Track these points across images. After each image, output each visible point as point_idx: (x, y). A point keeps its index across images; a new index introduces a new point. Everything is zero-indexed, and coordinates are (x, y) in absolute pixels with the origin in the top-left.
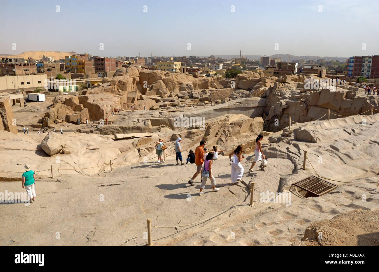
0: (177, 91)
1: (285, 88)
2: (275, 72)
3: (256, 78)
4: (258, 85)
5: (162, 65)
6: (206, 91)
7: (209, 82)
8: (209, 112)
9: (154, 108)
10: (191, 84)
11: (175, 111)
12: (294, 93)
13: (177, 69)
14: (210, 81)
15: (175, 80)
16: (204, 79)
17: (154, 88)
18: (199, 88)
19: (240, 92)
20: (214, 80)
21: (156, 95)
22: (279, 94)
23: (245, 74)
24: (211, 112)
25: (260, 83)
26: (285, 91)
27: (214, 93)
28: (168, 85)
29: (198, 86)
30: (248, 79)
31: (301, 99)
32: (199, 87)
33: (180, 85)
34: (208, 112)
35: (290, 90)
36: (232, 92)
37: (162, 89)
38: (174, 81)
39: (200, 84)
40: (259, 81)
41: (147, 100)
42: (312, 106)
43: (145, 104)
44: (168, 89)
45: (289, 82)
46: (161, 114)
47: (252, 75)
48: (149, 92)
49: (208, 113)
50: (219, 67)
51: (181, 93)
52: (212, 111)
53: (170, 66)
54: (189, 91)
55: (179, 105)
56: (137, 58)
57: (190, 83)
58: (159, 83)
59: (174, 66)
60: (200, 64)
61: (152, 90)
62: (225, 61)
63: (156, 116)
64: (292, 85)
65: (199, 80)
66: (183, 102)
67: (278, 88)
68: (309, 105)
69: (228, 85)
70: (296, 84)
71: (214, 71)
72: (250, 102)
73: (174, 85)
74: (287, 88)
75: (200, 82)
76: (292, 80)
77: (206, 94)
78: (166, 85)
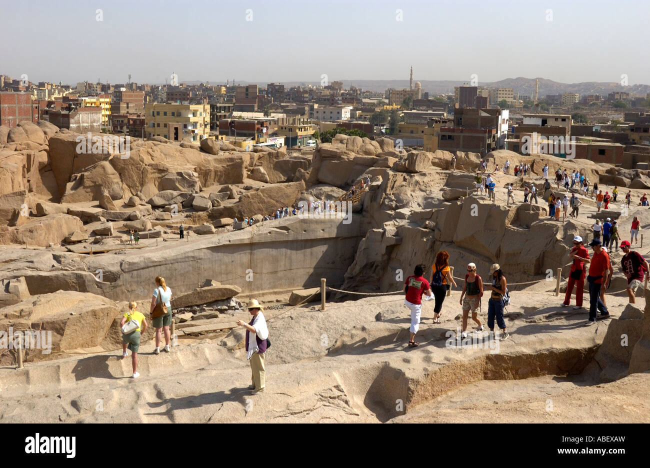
0: (152, 190)
1: (412, 188)
2: (444, 133)
3: (370, 154)
4: (368, 173)
5: (158, 113)
6: (231, 190)
7: (244, 166)
8: (196, 254)
9: (73, 239)
10: (191, 172)
11: (103, 252)
12: (430, 200)
13: (198, 125)
14: (248, 163)
15: (147, 160)
16: (230, 156)
17: (88, 183)
18: (218, 182)
19: (321, 194)
20: (260, 158)
21: (93, 200)
22: (394, 204)
23: (340, 145)
24: (202, 254)
25: (373, 168)
26: (409, 195)
27: (248, 197)
28: (127, 174)
29: (213, 177)
30: (345, 157)
31: (427, 222)
32: (217, 179)
33: (158, 173)
34: (191, 254)
35: (423, 194)
36: (302, 193)
37: (108, 184)
38: (143, 162)
39: (221, 172)
40: (373, 163)
41: (54, 218)
42: (445, 242)
43: (49, 227)
44: (125, 186)
45: (424, 171)
46: (59, 262)
47: (359, 146)
48: (72, 195)
49: (193, 257)
50: (339, 113)
51: (162, 196)
52: (206, 251)
53: (179, 115)
54: (185, 190)
55: (144, 230)
56: (123, 89)
57: (188, 168)
58: (98, 169)
59: (190, 116)
60: (293, 106)
61: (82, 187)
62: (365, 98)
63: (43, 266)
64: (432, 178)
65: (215, 160)
66: (163, 220)
67: (393, 188)
68: (439, 241)
69: (297, 174)
70: (443, 176)
71: (310, 127)
72: (313, 226)
73: (143, 174)
74: (417, 188)
75: (220, 166)
76: (434, 164)
77: (231, 197)
78: (120, 174)
